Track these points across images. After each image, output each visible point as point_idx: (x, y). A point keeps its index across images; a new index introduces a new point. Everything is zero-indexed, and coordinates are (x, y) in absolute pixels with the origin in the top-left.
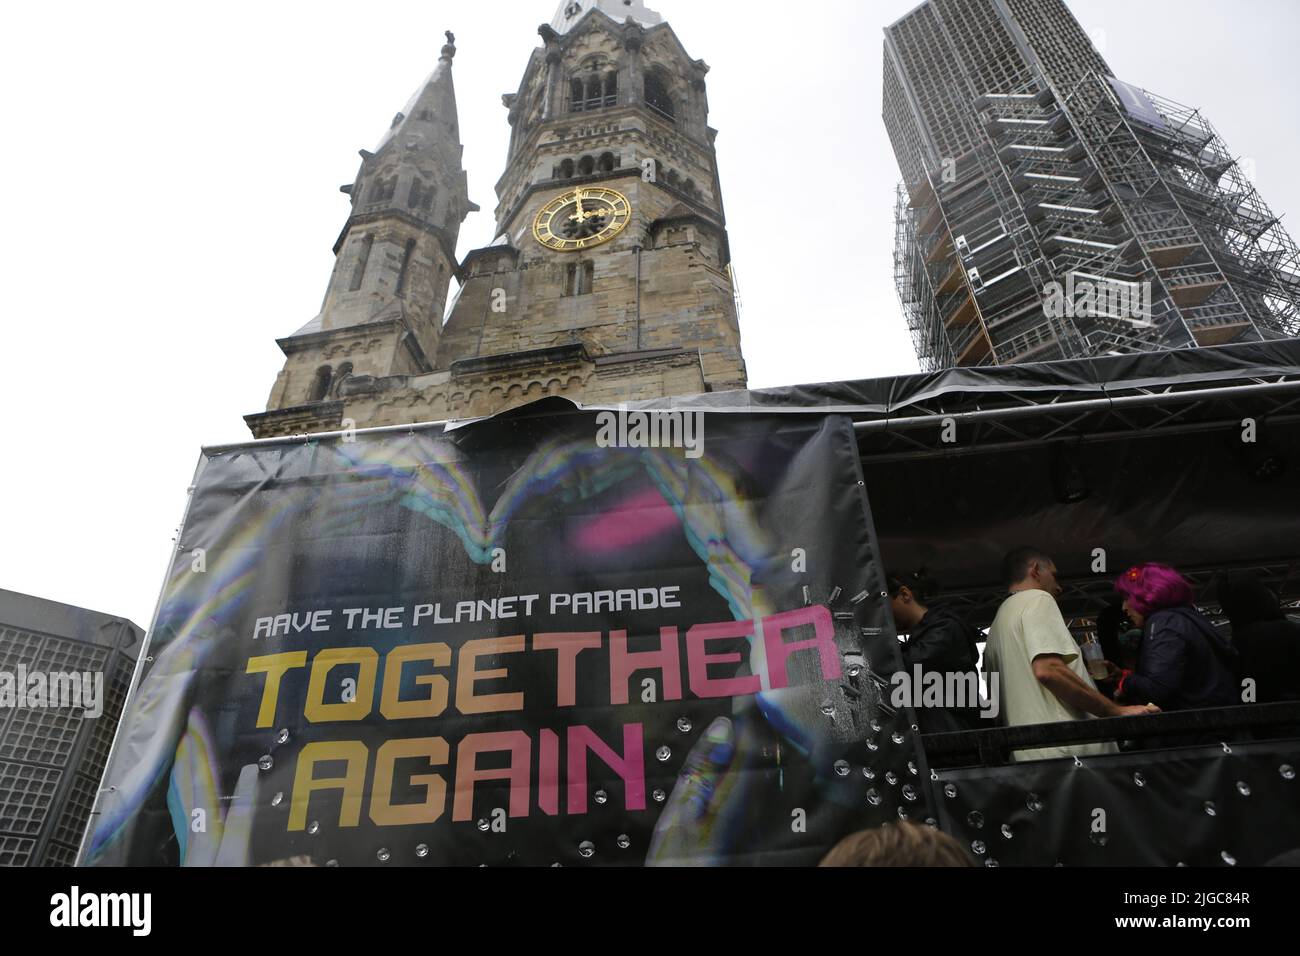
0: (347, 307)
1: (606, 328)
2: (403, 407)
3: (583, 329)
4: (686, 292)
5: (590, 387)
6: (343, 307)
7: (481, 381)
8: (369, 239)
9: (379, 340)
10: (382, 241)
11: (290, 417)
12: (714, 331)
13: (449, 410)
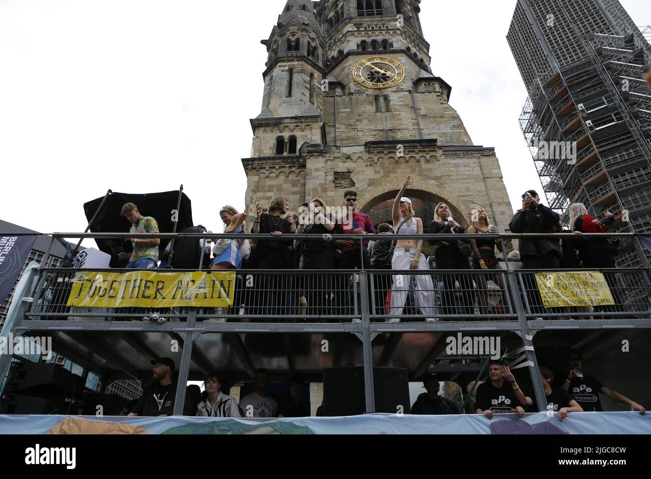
0: (287, 106)
1: (403, 131)
2: (340, 162)
3: (391, 130)
4: (442, 117)
5: (442, 162)
6: (285, 105)
7: (383, 152)
8: (291, 71)
9: (309, 125)
10: (298, 73)
11: (269, 161)
12: (460, 138)
13: (366, 166)
